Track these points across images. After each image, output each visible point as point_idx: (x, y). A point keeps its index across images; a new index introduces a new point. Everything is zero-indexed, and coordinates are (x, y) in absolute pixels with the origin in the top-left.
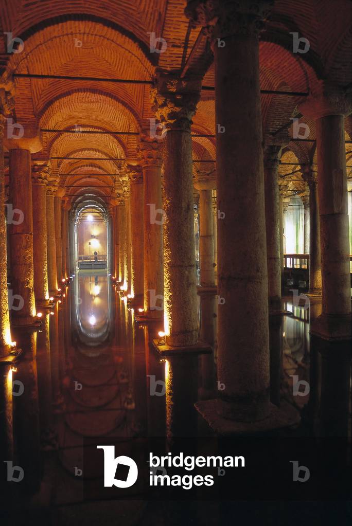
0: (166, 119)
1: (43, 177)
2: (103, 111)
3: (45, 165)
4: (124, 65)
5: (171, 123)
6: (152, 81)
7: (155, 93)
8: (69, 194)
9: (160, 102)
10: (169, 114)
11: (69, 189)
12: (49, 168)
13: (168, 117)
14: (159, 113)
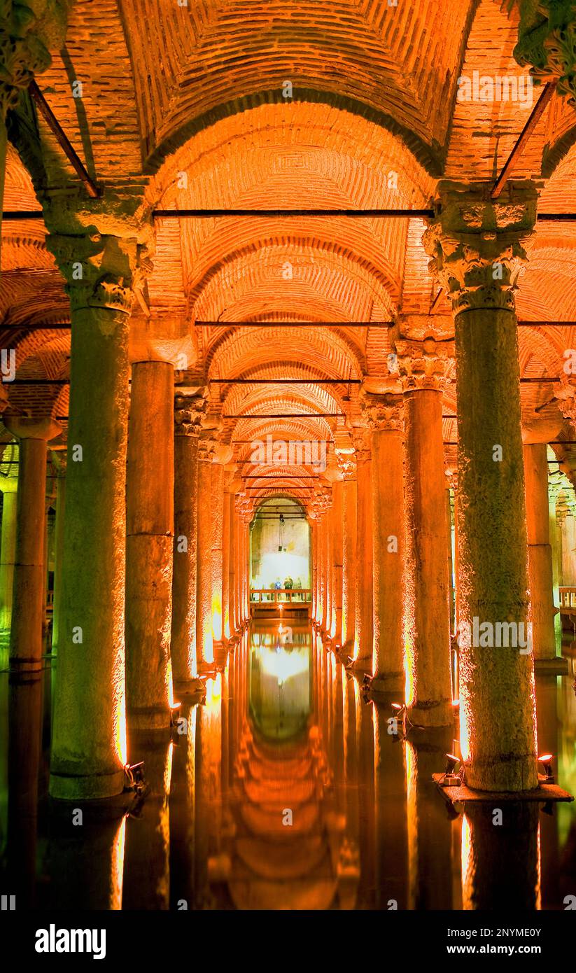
0: (462, 283)
1: (193, 419)
2: (318, 283)
3: (198, 396)
4: (366, 185)
5: (472, 293)
6: (429, 208)
7: (437, 233)
8: (239, 459)
9: (449, 249)
10: (467, 274)
11: (239, 448)
12: (206, 402)
13: (465, 279)
14: (445, 274)
